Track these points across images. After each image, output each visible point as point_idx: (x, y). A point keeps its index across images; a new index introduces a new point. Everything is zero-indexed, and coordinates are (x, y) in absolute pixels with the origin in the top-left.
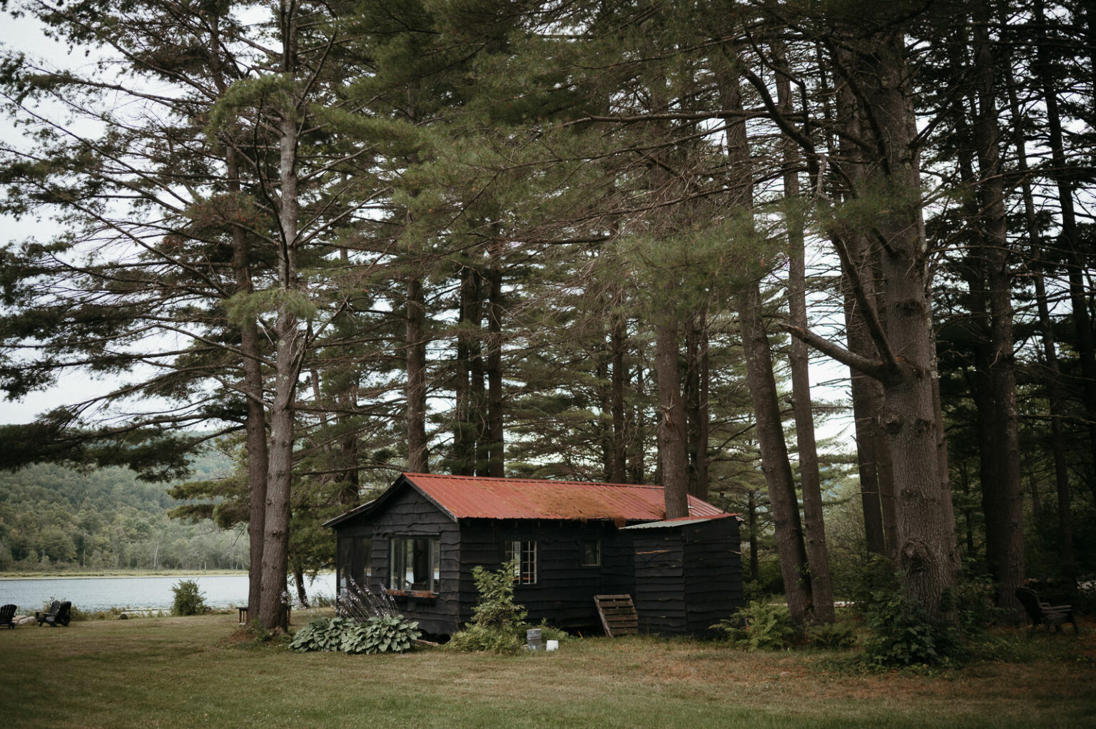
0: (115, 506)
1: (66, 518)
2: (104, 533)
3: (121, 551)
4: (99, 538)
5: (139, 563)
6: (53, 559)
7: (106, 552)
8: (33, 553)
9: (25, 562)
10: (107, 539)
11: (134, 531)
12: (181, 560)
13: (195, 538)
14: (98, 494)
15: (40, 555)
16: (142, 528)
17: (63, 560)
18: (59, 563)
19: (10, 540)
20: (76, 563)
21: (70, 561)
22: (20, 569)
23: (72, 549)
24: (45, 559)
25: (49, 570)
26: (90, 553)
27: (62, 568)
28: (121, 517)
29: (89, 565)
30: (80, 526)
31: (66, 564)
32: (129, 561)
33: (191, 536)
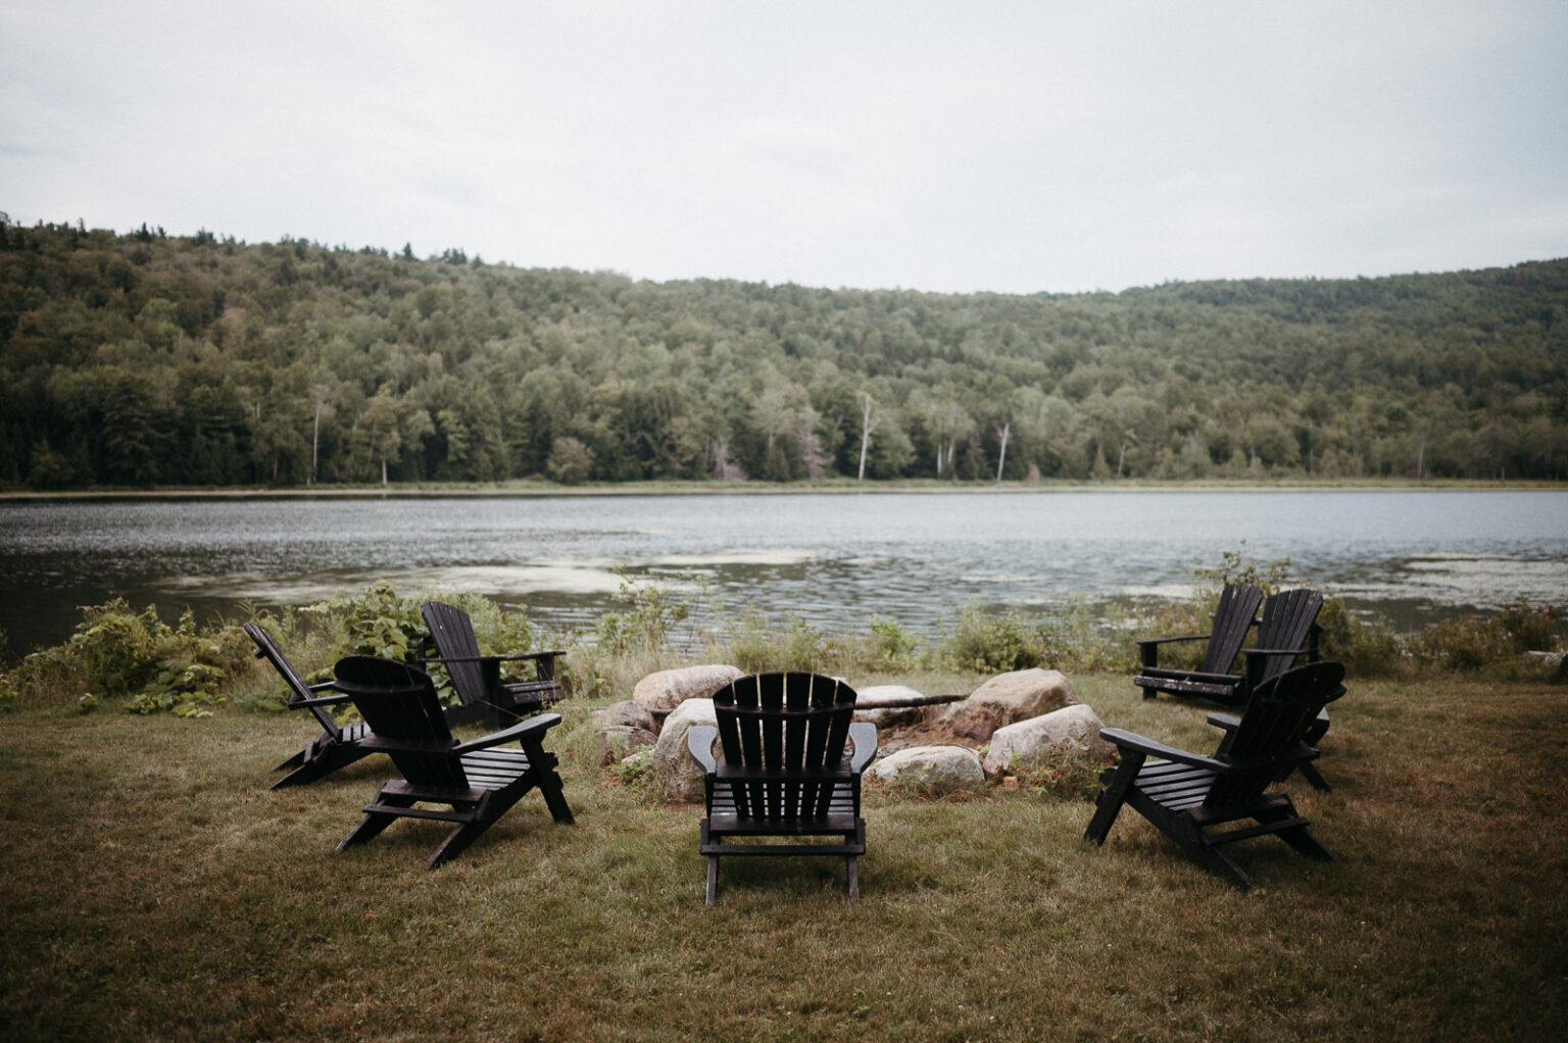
0: (1352, 386)
1: (1281, 403)
2: (1339, 425)
3: (1365, 450)
4: (1330, 432)
5: (1394, 468)
6: (1267, 463)
7: (1343, 453)
8: (1238, 453)
9: (1227, 467)
10: (1344, 433)
11: (1383, 421)
12: (1462, 465)
13: (1483, 430)
14: (1326, 369)
15: (1249, 457)
16: (1396, 416)
17: (1281, 463)
18: (1276, 468)
19: (1206, 435)
20: (1301, 469)
21: (1291, 465)
22: (1222, 476)
23: (1293, 448)
24: (1256, 461)
25: (1262, 478)
26: (1319, 454)
27: (1281, 475)
28: (1363, 400)
29: (1319, 471)
30: (1303, 415)
31: (1286, 469)
32: (1378, 465)
33: (1475, 427)
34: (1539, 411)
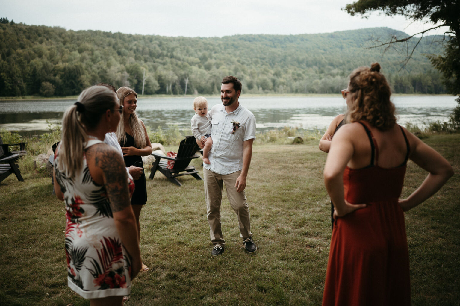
0: (288, 66)
1: (268, 72)
2: (284, 78)
3: (291, 85)
4: (281, 80)
5: (299, 91)
6: (264, 89)
7: (285, 86)
8: (255, 86)
9: (252, 90)
10: (285, 81)
11: (296, 77)
12: (317, 90)
14: (281, 61)
15: (258, 87)
16: (299, 75)
17: (267, 89)
18: (266, 91)
19: (246, 81)
20: (273, 91)
21: (270, 90)
22: (251, 93)
23: (271, 84)
24: (261, 89)
25: (262, 94)
26: (278, 87)
27: (267, 93)
28: (290, 71)
29: (278, 92)
30: (274, 75)
31: (269, 91)
32: (294, 90)
33: (321, 79)
34: (337, 74)
